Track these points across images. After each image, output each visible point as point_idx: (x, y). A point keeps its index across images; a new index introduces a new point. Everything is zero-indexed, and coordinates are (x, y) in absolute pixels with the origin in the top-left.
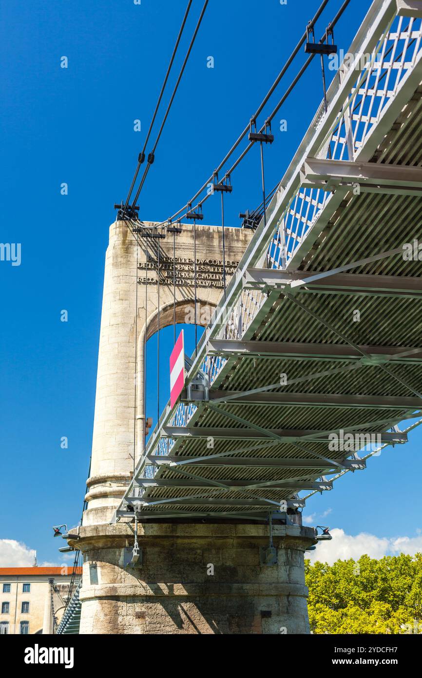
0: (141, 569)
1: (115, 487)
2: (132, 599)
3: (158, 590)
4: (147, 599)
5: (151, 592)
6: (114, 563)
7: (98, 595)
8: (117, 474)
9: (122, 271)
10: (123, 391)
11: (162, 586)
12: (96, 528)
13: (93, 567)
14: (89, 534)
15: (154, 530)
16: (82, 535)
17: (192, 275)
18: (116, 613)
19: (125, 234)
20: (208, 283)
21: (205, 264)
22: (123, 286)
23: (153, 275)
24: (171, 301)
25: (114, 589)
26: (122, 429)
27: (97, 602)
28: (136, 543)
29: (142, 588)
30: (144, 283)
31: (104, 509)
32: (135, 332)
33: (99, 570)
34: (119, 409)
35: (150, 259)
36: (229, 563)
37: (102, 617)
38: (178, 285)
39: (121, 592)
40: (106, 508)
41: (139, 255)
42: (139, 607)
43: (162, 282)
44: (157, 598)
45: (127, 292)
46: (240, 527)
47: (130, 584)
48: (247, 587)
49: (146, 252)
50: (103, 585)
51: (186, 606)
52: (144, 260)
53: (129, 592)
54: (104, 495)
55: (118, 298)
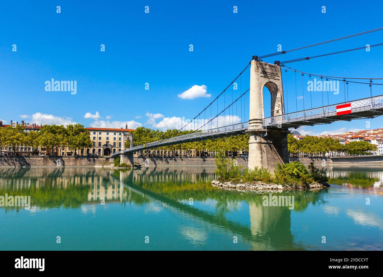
0: (265, 138)
1: (259, 121)
2: (263, 143)
3: (268, 142)
4: (266, 143)
5: (267, 142)
6: (260, 136)
7: (257, 142)
8: (260, 118)
9: (257, 73)
10: (259, 101)
11: (268, 141)
12: (258, 129)
13: (255, 137)
14: (257, 131)
15: (269, 130)
16: (255, 131)
17: (270, 76)
18: (261, 146)
19: (257, 64)
20: (273, 78)
21: (272, 73)
22: (258, 77)
23: (263, 75)
24: (267, 82)
25: (261, 141)
26: (260, 109)
27: (257, 144)
28: (266, 133)
29: (265, 142)
30: (262, 77)
31: (258, 126)
32: (260, 88)
33: (257, 137)
34: (259, 105)
35: (262, 71)
36: (278, 137)
37: (258, 146)
38: (267, 78)
39: (262, 142)
40: (258, 125)
41: (260, 70)
42: (265, 145)
43: (265, 77)
44: (267, 143)
45: (259, 78)
46: (282, 130)
47: (263, 141)
48: (281, 142)
49: (261, 69)
50: (258, 141)
51: (272, 145)
52: (261, 71)
53: (263, 142)
54: (257, 123)
55: (257, 79)
